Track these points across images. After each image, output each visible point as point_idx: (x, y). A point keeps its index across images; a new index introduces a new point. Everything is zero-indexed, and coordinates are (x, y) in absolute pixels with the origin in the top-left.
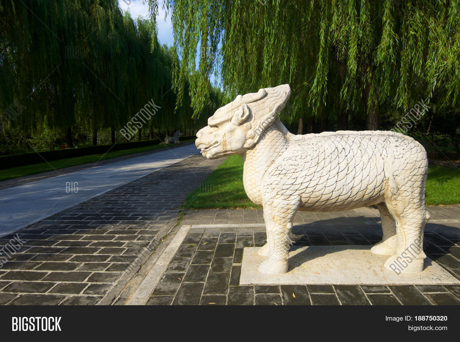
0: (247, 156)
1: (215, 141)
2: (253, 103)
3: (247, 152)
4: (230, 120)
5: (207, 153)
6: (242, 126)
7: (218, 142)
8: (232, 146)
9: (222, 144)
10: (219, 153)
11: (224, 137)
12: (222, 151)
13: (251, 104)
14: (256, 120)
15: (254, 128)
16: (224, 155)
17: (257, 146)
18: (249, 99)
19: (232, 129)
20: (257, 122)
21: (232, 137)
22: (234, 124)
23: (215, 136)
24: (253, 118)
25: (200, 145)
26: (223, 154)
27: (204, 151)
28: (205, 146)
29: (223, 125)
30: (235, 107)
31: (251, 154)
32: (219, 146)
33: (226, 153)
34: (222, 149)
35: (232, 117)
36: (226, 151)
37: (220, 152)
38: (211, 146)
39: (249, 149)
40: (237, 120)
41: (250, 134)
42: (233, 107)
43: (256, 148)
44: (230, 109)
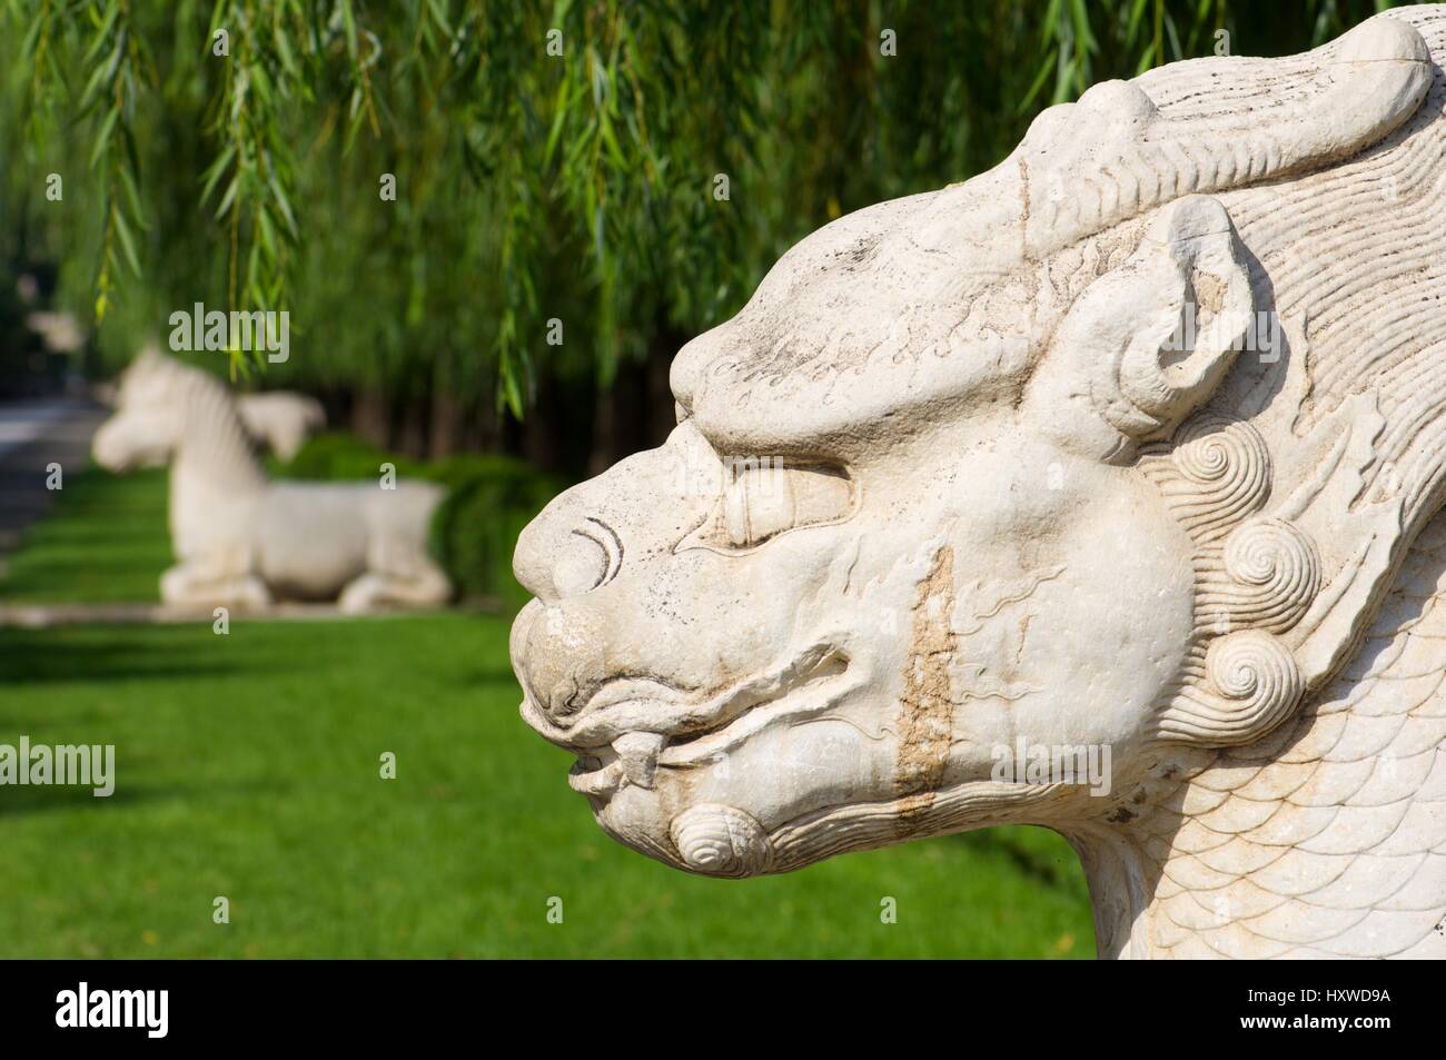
0: (1186, 837)
1: (812, 641)
2: (1286, 187)
3: (1197, 797)
4: (1014, 386)
5: (686, 800)
6: (1150, 464)
7: (841, 662)
8: (1022, 710)
9: (898, 686)
10: (851, 795)
11: (934, 604)
12: (891, 773)
13: (1260, 194)
14: (1322, 403)
15: (1300, 493)
16: (902, 818)
17: (1327, 726)
18: (1237, 140)
19: (1041, 505)
20: (1335, 429)
21: (1034, 606)
22: (1066, 444)
23: (816, 581)
24: (1296, 380)
25: (608, 692)
26: (892, 808)
27: (652, 763)
28: (672, 708)
29: (918, 444)
30: (1067, 226)
31: (1243, 813)
32: (858, 712)
33: (941, 798)
34: (890, 747)
35: (1043, 349)
36: (940, 777)
37: (863, 776)
38: (750, 700)
39: (1222, 752)
40: (1109, 389)
41: (1261, 572)
42: (1038, 233)
43: (1306, 746)
44: (1008, 248)
